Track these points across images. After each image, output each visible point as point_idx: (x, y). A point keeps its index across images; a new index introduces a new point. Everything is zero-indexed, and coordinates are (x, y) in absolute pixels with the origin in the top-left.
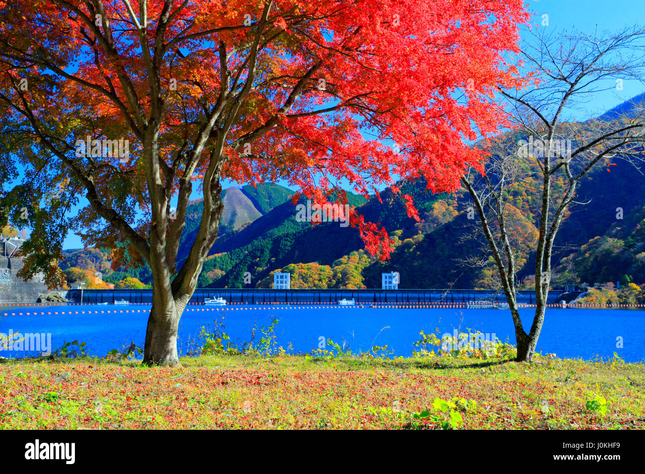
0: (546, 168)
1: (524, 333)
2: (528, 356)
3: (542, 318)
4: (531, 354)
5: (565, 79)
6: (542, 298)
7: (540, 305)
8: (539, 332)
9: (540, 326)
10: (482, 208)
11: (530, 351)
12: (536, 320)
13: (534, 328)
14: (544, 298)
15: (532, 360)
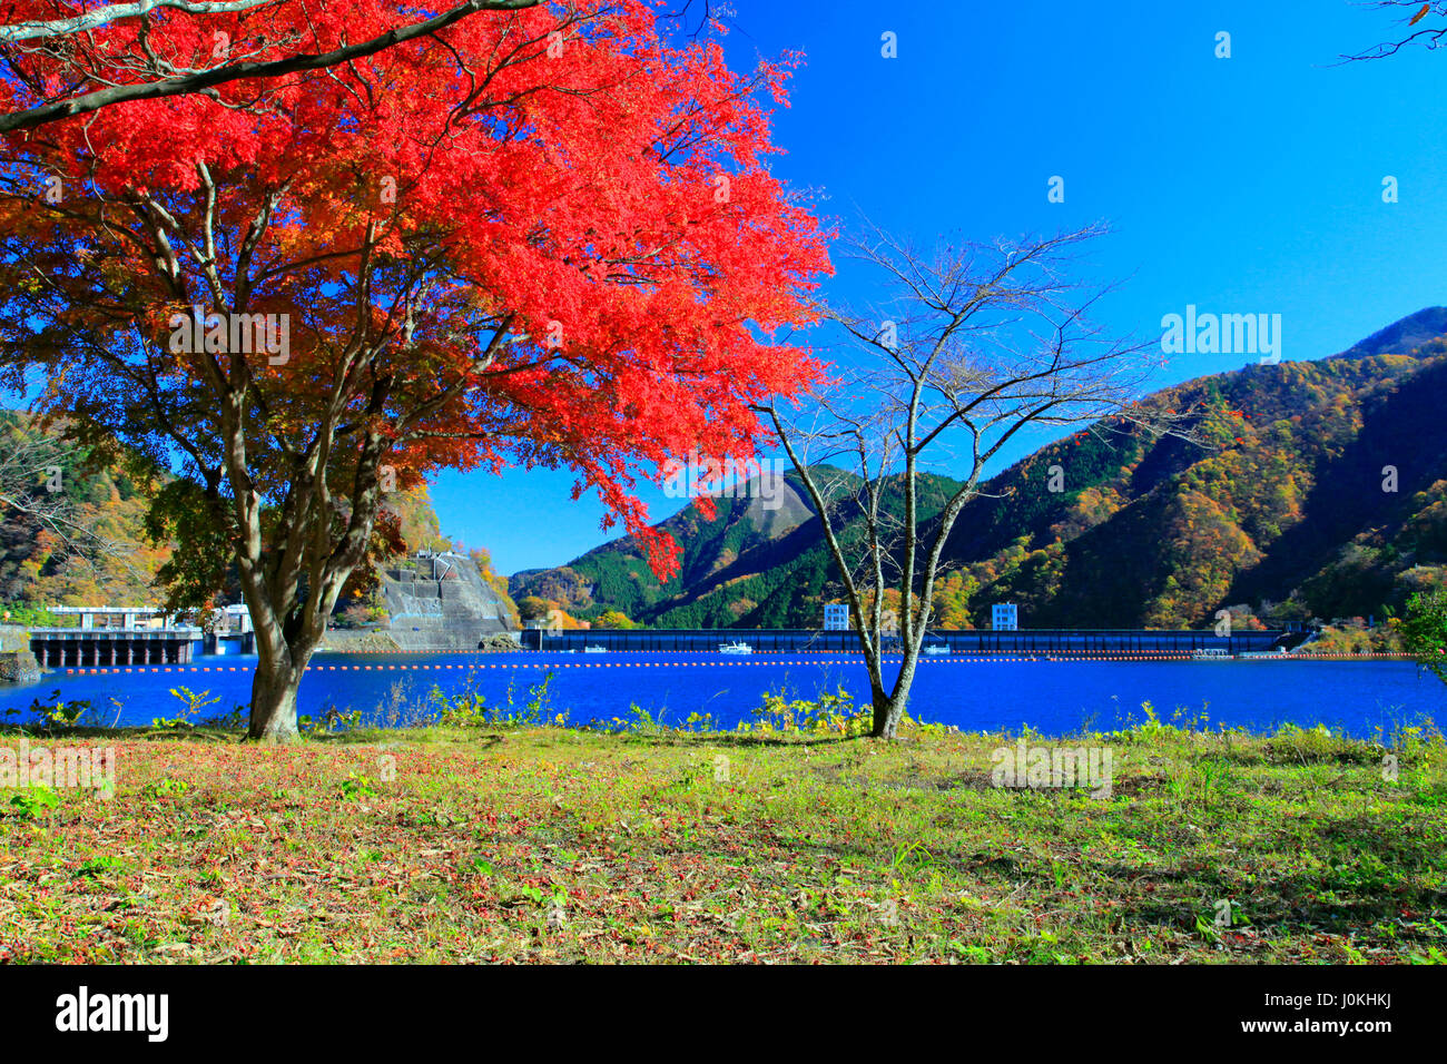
0: (909, 444)
1: (883, 695)
2: (886, 729)
3: (910, 672)
4: (891, 726)
5: (945, 309)
6: (910, 641)
7: (907, 652)
8: (904, 693)
9: (907, 684)
10: (824, 508)
11: (889, 721)
12: (901, 676)
13: (898, 687)
14: (915, 641)
15: (893, 735)
